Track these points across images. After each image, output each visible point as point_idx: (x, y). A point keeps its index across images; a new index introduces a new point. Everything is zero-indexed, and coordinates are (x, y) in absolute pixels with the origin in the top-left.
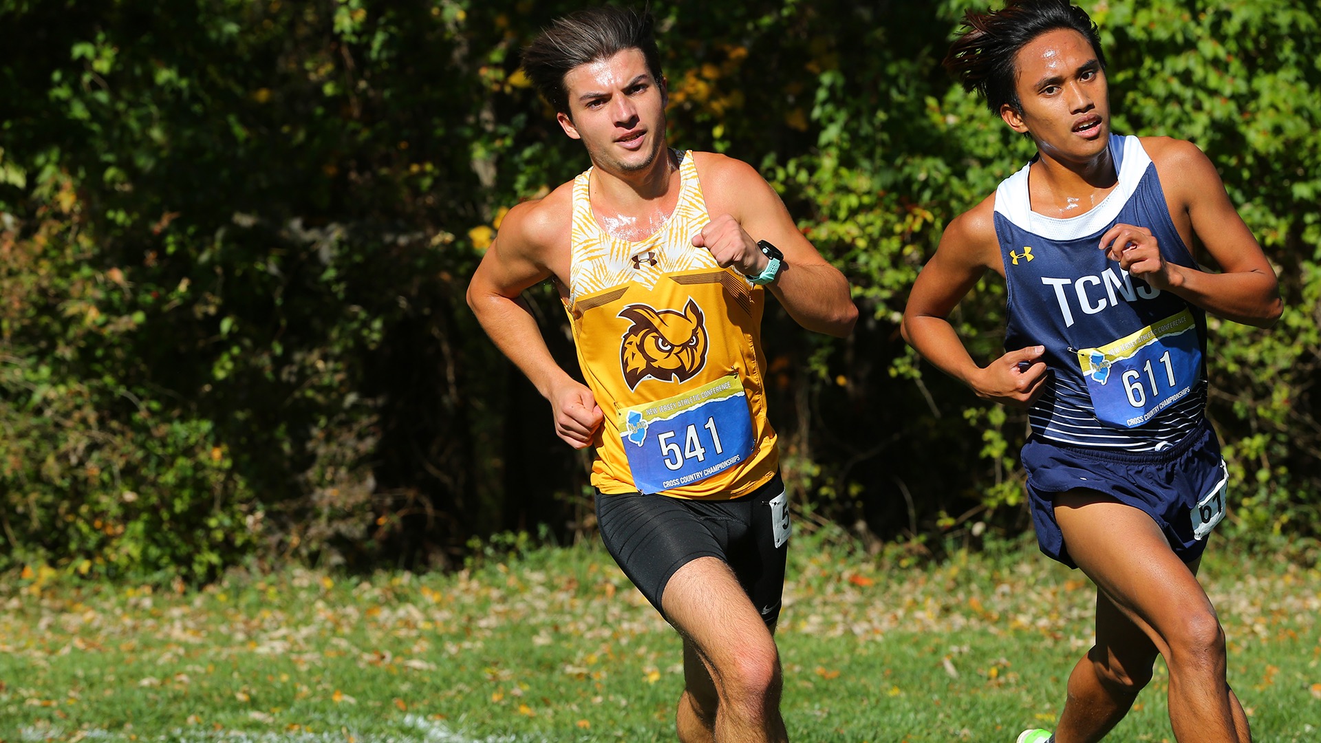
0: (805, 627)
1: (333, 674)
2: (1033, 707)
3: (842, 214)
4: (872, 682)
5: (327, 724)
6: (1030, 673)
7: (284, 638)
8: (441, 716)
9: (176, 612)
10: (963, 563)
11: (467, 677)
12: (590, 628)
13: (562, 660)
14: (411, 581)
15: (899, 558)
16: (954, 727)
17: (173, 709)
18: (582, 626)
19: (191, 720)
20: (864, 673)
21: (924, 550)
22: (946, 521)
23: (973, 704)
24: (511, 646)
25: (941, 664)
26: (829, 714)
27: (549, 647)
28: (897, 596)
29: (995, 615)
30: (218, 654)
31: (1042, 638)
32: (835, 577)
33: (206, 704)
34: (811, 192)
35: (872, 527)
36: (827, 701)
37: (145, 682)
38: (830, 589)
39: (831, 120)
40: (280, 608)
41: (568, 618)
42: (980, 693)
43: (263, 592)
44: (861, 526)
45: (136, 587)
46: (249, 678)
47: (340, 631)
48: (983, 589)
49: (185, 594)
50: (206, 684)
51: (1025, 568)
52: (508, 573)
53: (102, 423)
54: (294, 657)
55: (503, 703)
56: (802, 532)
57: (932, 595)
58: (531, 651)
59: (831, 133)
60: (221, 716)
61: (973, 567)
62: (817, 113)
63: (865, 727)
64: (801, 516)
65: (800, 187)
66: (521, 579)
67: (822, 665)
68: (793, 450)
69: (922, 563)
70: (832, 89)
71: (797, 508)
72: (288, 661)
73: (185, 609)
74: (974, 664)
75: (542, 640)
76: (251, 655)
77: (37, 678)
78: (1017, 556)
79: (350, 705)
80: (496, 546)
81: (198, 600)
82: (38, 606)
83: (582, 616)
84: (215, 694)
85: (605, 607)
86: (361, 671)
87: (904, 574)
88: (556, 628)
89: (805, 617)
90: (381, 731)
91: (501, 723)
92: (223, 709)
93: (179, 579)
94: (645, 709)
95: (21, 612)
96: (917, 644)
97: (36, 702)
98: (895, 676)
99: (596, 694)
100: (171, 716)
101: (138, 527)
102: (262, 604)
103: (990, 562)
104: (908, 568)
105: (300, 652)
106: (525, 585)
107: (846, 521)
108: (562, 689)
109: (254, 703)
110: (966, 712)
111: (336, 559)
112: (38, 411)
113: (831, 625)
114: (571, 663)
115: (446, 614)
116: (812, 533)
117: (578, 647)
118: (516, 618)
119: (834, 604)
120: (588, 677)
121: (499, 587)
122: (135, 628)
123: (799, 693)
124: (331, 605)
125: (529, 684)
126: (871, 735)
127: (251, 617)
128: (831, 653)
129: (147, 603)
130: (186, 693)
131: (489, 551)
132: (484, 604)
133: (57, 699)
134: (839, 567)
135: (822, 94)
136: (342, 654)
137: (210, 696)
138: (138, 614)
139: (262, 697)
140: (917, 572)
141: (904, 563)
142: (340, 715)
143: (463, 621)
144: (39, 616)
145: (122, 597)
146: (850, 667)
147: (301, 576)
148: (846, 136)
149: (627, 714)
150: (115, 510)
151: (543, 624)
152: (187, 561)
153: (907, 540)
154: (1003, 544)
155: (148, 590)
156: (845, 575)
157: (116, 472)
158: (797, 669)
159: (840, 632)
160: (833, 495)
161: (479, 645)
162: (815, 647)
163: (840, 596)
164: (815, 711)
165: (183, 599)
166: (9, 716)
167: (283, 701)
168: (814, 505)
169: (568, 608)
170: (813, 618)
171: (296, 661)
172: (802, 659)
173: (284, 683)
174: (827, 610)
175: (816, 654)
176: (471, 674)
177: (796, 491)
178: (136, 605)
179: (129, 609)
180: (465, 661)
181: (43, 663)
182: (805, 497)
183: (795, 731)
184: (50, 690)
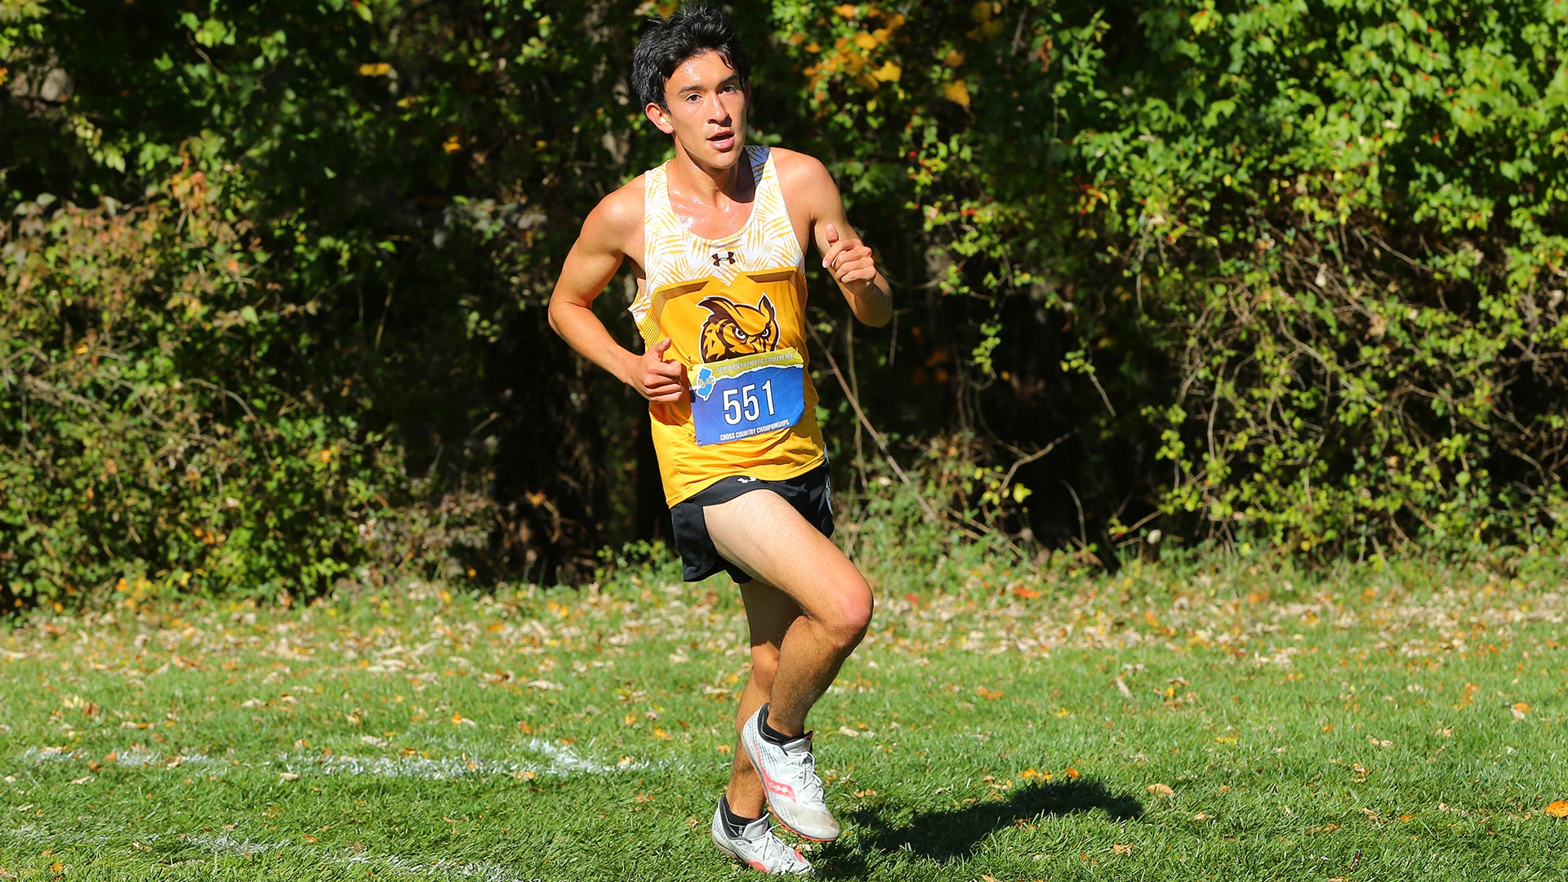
0: (965, 644)
1: (451, 694)
2: (1214, 729)
4: (1039, 703)
5: (445, 748)
6: (1210, 693)
7: (399, 656)
8: (569, 740)
9: (282, 628)
10: (1137, 575)
11: (597, 699)
12: (731, 646)
13: (701, 680)
14: (535, 594)
15: (1069, 568)
16: (1128, 751)
17: (279, 733)
18: (723, 644)
19: (299, 744)
20: (1030, 693)
21: (1095, 560)
22: (1118, 529)
23: (1148, 727)
24: (645, 665)
25: (1114, 683)
26: (992, 737)
27: (686, 665)
28: (1066, 609)
29: (1173, 631)
30: (326, 673)
31: (1223, 655)
32: (999, 590)
33: (315, 727)
34: (976, 170)
35: (1038, 535)
36: (989, 724)
37: (249, 703)
38: (993, 602)
40: (395, 624)
41: (707, 635)
42: (1156, 714)
43: (377, 606)
44: (1026, 533)
45: (240, 600)
46: (360, 700)
47: (459, 650)
48: (1158, 601)
49: (291, 608)
50: (313, 706)
51: (1205, 579)
52: (642, 586)
53: (203, 422)
54: (409, 676)
55: (637, 726)
56: (963, 540)
57: (1104, 608)
58: (667, 670)
60: (330, 740)
61: (1148, 578)
63: (1031, 752)
64: (961, 522)
66: (655, 592)
67: (984, 684)
68: (953, 451)
69: (1093, 575)
71: (957, 515)
72: (403, 680)
73: (293, 625)
74: (1149, 684)
75: (678, 658)
76: (363, 673)
77: (133, 699)
78: (1196, 567)
79: (470, 728)
80: (629, 557)
81: (306, 614)
82: (135, 622)
83: (723, 632)
84: (324, 716)
86: (482, 693)
87: (1072, 586)
88: (694, 645)
89: (966, 633)
90: (505, 756)
91: (634, 747)
92: (333, 732)
93: (285, 591)
95: (116, 627)
96: (1087, 661)
97: (131, 724)
98: (1063, 696)
100: (277, 740)
101: (243, 535)
102: (373, 620)
103: (1166, 573)
104: (1078, 579)
105: (415, 672)
106: (661, 599)
107: (1010, 526)
108: (701, 711)
109: (365, 727)
110: (1141, 735)
111: (454, 569)
112: (136, 411)
113: (996, 641)
114: (712, 683)
115: (575, 630)
116: (973, 542)
117: (718, 665)
118: (651, 635)
119: (997, 618)
120: (730, 699)
121: (632, 601)
122: (237, 645)
123: (958, 715)
124: (452, 621)
125: (664, 705)
126: (1038, 759)
127: (363, 634)
128: (994, 672)
129: (251, 618)
130: (293, 716)
131: (621, 562)
132: (616, 619)
133: (153, 721)
134: (1003, 579)
136: (461, 674)
137: (319, 719)
138: (242, 629)
139: (374, 721)
140: (1087, 584)
141: (1073, 574)
142: (459, 740)
143: (593, 637)
144: (136, 632)
145: (225, 611)
146: (1015, 687)
147: (417, 589)
150: (217, 519)
151: (680, 641)
152: (293, 572)
153: (1078, 549)
154: (1180, 552)
155: (252, 604)
156: (1010, 587)
157: (218, 476)
158: (957, 689)
159: (1003, 649)
160: (996, 501)
161: (610, 663)
162: (976, 665)
163: (1003, 610)
164: (976, 734)
165: (290, 613)
166: (102, 740)
167: (398, 724)
168: (976, 512)
169: (706, 623)
170: (974, 634)
171: (411, 681)
172: (962, 679)
173: (399, 705)
174: (989, 625)
175: (977, 673)
176: (602, 695)
177: (956, 496)
178: (239, 621)
179: (231, 624)
180: (595, 680)
181: (139, 682)
182: (965, 503)
183: (955, 755)
184: (147, 711)
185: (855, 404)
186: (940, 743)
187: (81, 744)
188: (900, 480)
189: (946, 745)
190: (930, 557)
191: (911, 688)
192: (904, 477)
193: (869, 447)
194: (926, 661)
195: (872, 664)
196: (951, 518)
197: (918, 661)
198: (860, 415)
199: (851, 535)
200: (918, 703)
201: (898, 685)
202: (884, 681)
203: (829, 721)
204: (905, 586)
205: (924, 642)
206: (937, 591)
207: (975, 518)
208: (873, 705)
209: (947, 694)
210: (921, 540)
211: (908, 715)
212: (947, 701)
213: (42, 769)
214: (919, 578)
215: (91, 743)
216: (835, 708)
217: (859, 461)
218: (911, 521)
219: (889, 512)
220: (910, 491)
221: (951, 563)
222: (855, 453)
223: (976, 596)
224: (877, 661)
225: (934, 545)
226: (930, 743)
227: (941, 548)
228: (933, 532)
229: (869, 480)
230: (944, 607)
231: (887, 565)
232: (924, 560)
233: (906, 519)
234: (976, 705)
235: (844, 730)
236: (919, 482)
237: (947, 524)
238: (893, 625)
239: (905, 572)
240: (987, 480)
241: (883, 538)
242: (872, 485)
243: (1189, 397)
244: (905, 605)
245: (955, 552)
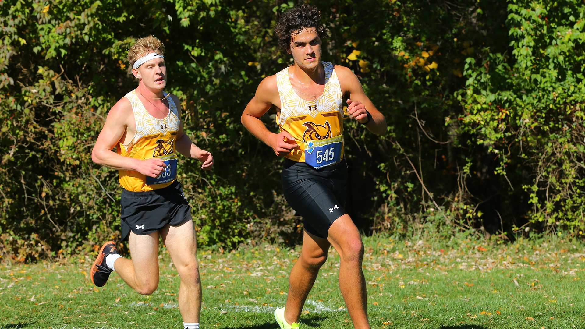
0: (461, 267)
1: (280, 284)
2: (548, 298)
3: (475, 112)
4: (487, 288)
5: (278, 303)
6: (547, 284)
7: (261, 270)
8: (321, 300)
9: (221, 260)
10: (521, 243)
11: (331, 286)
15: (497, 240)
16: (518, 305)
17: (220, 297)
19: (227, 301)
20: (483, 284)
21: (506, 237)
22: (515, 228)
23: (525, 296)
25: (513, 281)
26: (470, 300)
28: (496, 255)
29: (534, 263)
30: (236, 276)
31: (552, 271)
32: (472, 248)
33: (232, 295)
34: (463, 104)
35: (486, 229)
36: (469, 295)
37: (209, 287)
38: (470, 252)
39: (470, 76)
40: (260, 259)
41: (370, 263)
42: (528, 292)
43: (254, 253)
44: (482, 228)
45: (205, 251)
46: (248, 286)
47: (282, 268)
48: (529, 252)
49: (224, 253)
50: (232, 288)
51: (545, 244)
53: (194, 188)
54: (265, 278)
56: (460, 230)
57: (509, 255)
59: (470, 81)
60: (237, 300)
61: (525, 244)
62: (465, 73)
63: (483, 305)
64: (459, 224)
65: (459, 102)
67: (467, 281)
68: (456, 199)
69: (506, 242)
70: (470, 64)
71: (458, 221)
72: (263, 279)
73: (224, 260)
74: (525, 281)
76: (249, 277)
77: (170, 285)
78: (542, 240)
81: (229, 256)
83: (375, 262)
84: (236, 291)
85: (384, 259)
87: (498, 247)
89: (460, 263)
92: (239, 297)
93: (222, 248)
94: (399, 298)
95: (163, 260)
96: (503, 273)
97: (169, 294)
98: (495, 286)
99: (380, 292)
100: (219, 300)
101: (207, 228)
102: (253, 258)
103: (531, 242)
104: (500, 244)
105: (267, 276)
107: (476, 226)
109: (250, 295)
110: (523, 299)
111: (281, 240)
113: (471, 266)
114: (371, 281)
116: (464, 231)
117: (373, 274)
119: (472, 258)
120: (377, 286)
122: (205, 266)
123: (458, 292)
124: (280, 258)
126: (486, 308)
127: (249, 262)
128: (471, 277)
129: (210, 257)
130: (225, 291)
134: (474, 244)
135: (467, 66)
136: (283, 277)
137: (234, 292)
138: (206, 261)
139: (253, 293)
140: (504, 246)
141: (499, 243)
142: (283, 300)
143: (329, 264)
145: (201, 255)
146: (478, 282)
147: (268, 247)
148: (476, 82)
149: (392, 300)
150: (198, 222)
152: (224, 241)
153: (500, 234)
154: (536, 235)
155: (210, 252)
156: (476, 247)
157: (199, 207)
158: (457, 283)
159: (474, 269)
160: (471, 216)
161: (335, 273)
162: (464, 275)
163: (474, 255)
164: (464, 299)
165: (223, 255)
166: (158, 299)
167: (261, 294)
168: (464, 220)
169: (369, 259)
170: (463, 264)
171: (266, 279)
172: (459, 279)
173: (261, 288)
174: (469, 260)
175: (465, 277)
176: (333, 285)
177: (457, 215)
178: (206, 258)
179: (203, 259)
180: (330, 279)
181: (171, 279)
182: (460, 217)
183: (457, 306)
184: (174, 289)
185: (422, 182)
186: (451, 302)
187: (151, 301)
188: (437, 209)
189: (454, 303)
190: (448, 236)
191: (441, 283)
192: (439, 208)
193: (427, 198)
194: (446, 273)
195: (427, 274)
196: (455, 222)
197: (444, 273)
198: (423, 186)
199: (420, 228)
200: (444, 288)
201: (437, 281)
202: (432, 280)
203: (412, 294)
204: (439, 247)
205: (446, 266)
206: (451, 248)
207: (464, 223)
208: (428, 288)
209: (454, 284)
210: (446, 230)
211: (440, 292)
212: (454, 287)
213: (138, 309)
214: (444, 244)
215: (155, 301)
216: (414, 289)
217: (423, 202)
218: (441, 223)
219: (434, 221)
220: (441, 213)
221: (456, 238)
222: (422, 199)
223: (464, 250)
224: (429, 273)
225: (450, 232)
226: (448, 302)
227: (452, 233)
228: (449, 227)
229: (427, 209)
230: (452, 253)
231: (433, 239)
232: (446, 237)
233: (440, 223)
234: (464, 288)
235: (418, 297)
236: (444, 210)
237: (454, 225)
238: (435, 260)
239: (439, 242)
240: (468, 209)
241: (432, 229)
242: (428, 211)
243: (539, 182)
244: (439, 253)
245: (457, 234)
